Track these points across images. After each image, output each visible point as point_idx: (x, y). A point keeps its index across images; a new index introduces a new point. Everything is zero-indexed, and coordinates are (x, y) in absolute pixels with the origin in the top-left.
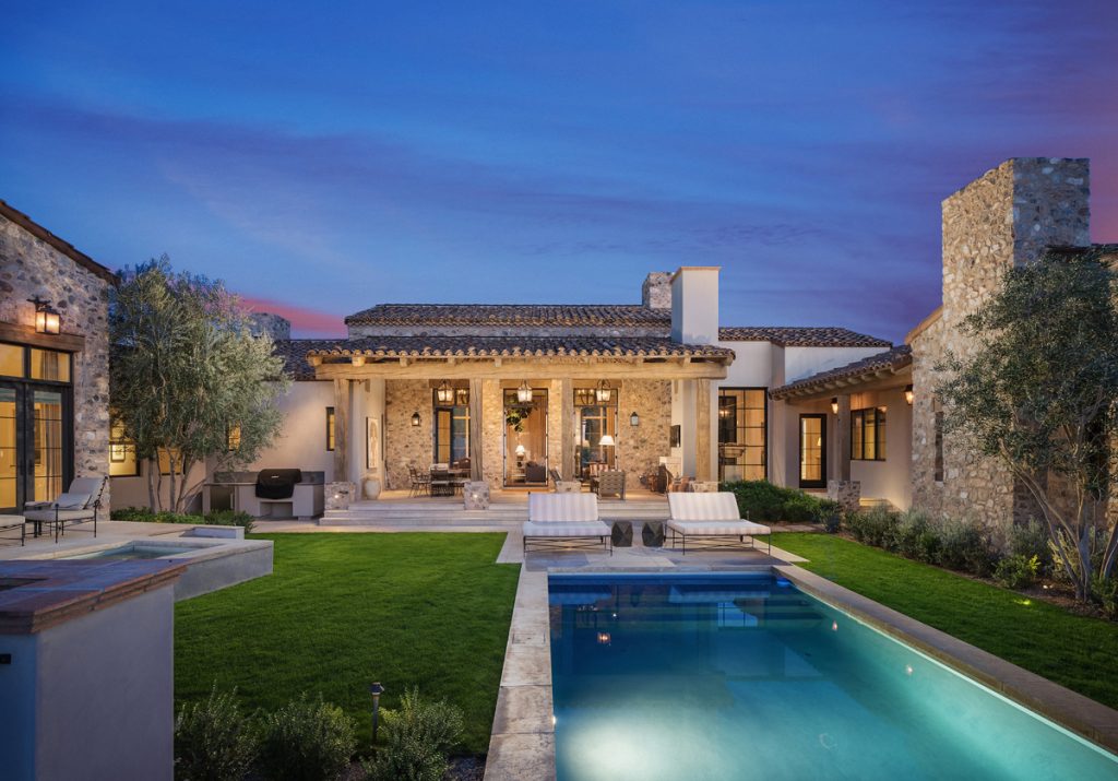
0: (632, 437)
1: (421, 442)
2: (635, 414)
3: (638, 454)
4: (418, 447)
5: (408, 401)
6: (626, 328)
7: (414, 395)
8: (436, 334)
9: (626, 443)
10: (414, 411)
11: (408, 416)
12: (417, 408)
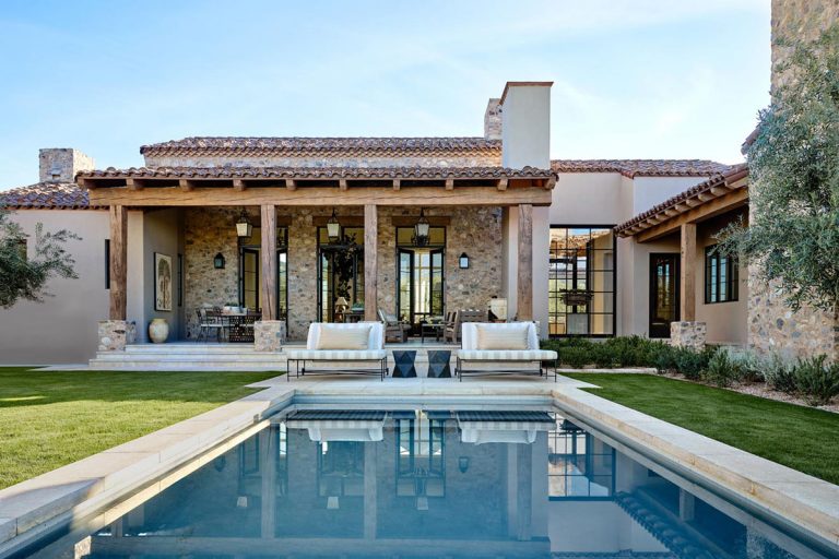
0: (462, 281)
1: (225, 286)
2: (464, 255)
3: (468, 301)
4: (222, 292)
5: (211, 241)
6: (455, 158)
7: (218, 234)
8: (240, 166)
9: (455, 288)
10: (216, 252)
11: (210, 257)
12: (221, 249)
